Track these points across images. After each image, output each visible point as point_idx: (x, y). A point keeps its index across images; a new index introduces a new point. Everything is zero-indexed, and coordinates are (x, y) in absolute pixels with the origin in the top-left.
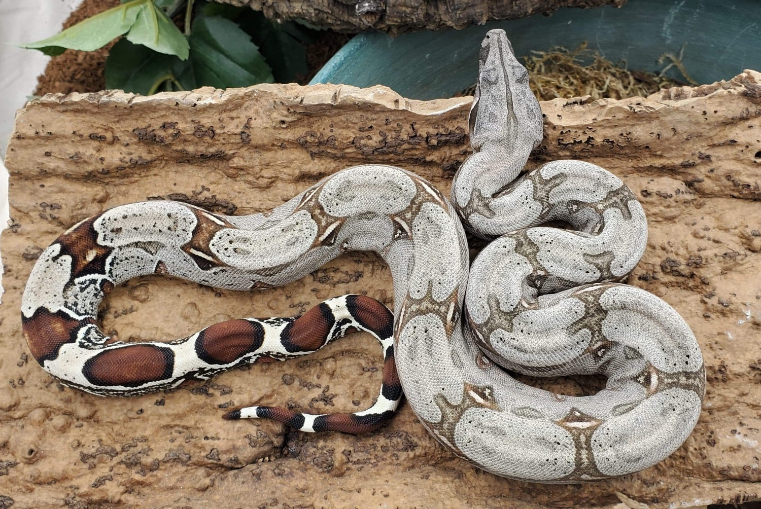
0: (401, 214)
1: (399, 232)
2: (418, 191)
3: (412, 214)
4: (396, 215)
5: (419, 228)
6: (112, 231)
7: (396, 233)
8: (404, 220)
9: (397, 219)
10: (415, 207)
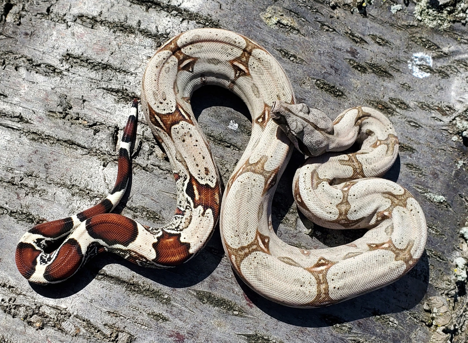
0: (238, 59)
1: (238, 72)
2: (247, 43)
3: (246, 58)
4: (234, 60)
5: (254, 66)
6: (207, 174)
7: (236, 73)
8: (241, 63)
9: (236, 63)
10: (247, 52)
